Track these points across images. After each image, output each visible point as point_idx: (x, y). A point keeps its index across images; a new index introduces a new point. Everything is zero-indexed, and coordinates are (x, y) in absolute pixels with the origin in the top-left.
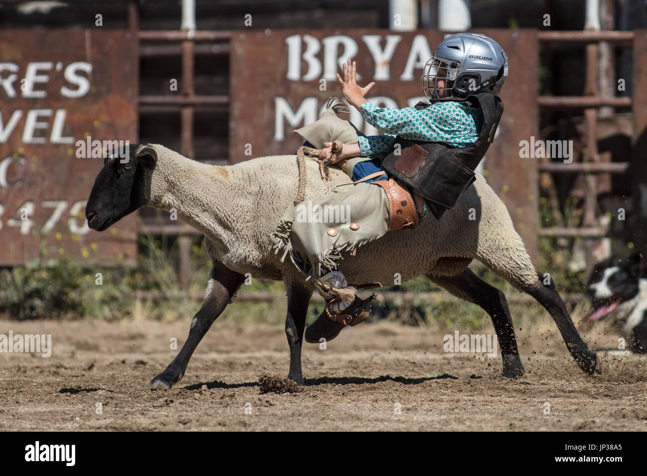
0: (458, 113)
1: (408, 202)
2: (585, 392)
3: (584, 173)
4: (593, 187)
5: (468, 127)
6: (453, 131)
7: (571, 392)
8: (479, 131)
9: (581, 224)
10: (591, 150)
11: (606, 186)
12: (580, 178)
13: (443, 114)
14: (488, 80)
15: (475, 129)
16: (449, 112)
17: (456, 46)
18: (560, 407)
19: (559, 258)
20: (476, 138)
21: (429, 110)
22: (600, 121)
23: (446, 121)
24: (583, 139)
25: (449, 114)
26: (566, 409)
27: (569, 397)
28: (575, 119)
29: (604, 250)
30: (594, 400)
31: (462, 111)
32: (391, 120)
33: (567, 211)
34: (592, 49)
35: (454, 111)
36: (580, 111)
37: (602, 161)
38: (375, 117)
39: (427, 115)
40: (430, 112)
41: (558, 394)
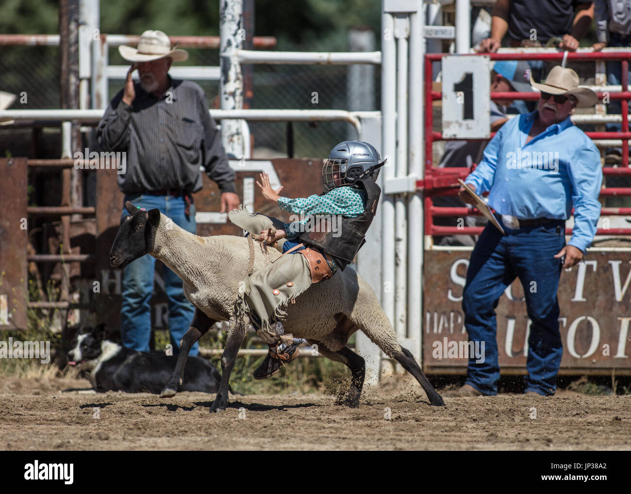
0: (350, 193)
1: (321, 260)
2: (62, 420)
3: (61, 262)
4: (67, 272)
5: (358, 203)
6: (347, 206)
7: (51, 421)
8: (365, 206)
9: (58, 299)
10: (66, 245)
11: (77, 271)
12: (58, 265)
13: (339, 195)
14: (369, 169)
15: (362, 204)
16: (344, 193)
17: (343, 149)
18: (44, 432)
19: (42, 324)
20: (364, 210)
21: (329, 194)
22: (72, 224)
23: (342, 200)
24: (60, 237)
25: (344, 195)
26: (48, 433)
27: (51, 424)
28: (54, 223)
29: (75, 318)
30: (69, 426)
31: (353, 192)
32: (302, 206)
33: (48, 289)
34: (66, 172)
35: (347, 192)
36: (58, 217)
37: (73, 253)
38: (290, 206)
39: (328, 198)
40: (330, 196)
41: (43, 422)
